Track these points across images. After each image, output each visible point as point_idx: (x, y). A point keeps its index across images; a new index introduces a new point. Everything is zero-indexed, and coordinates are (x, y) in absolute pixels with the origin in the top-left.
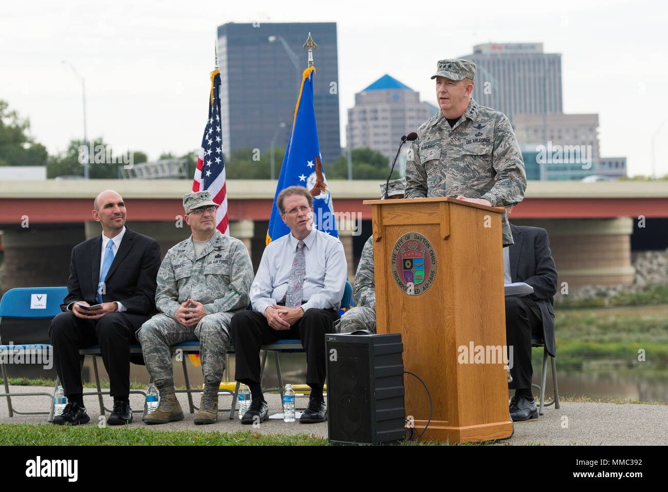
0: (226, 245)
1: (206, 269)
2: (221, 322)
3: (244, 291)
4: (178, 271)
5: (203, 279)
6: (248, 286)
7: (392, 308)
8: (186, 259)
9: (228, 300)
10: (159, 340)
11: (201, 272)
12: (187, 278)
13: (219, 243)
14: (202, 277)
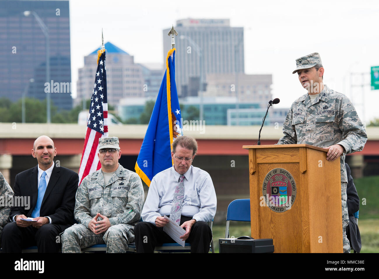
0: (127, 176)
1: (113, 193)
2: (122, 231)
3: (138, 210)
4: (91, 193)
5: (111, 200)
6: (140, 206)
7: (263, 221)
8: (97, 185)
9: (127, 216)
10: (76, 241)
11: (109, 195)
12: (98, 199)
13: (122, 174)
14: (110, 199)
